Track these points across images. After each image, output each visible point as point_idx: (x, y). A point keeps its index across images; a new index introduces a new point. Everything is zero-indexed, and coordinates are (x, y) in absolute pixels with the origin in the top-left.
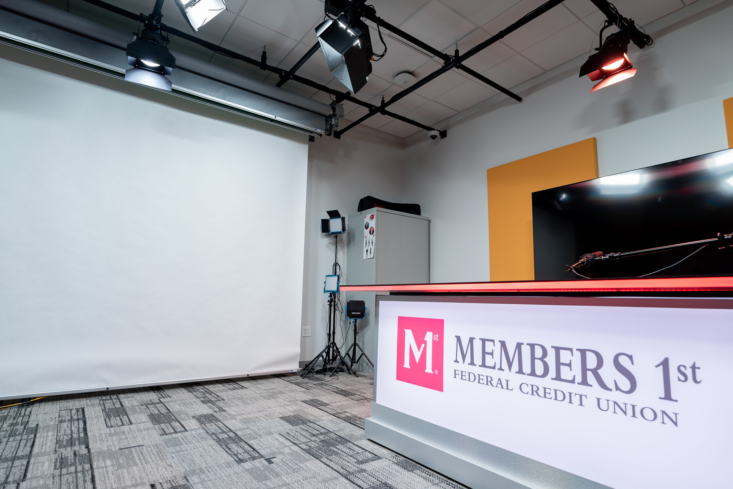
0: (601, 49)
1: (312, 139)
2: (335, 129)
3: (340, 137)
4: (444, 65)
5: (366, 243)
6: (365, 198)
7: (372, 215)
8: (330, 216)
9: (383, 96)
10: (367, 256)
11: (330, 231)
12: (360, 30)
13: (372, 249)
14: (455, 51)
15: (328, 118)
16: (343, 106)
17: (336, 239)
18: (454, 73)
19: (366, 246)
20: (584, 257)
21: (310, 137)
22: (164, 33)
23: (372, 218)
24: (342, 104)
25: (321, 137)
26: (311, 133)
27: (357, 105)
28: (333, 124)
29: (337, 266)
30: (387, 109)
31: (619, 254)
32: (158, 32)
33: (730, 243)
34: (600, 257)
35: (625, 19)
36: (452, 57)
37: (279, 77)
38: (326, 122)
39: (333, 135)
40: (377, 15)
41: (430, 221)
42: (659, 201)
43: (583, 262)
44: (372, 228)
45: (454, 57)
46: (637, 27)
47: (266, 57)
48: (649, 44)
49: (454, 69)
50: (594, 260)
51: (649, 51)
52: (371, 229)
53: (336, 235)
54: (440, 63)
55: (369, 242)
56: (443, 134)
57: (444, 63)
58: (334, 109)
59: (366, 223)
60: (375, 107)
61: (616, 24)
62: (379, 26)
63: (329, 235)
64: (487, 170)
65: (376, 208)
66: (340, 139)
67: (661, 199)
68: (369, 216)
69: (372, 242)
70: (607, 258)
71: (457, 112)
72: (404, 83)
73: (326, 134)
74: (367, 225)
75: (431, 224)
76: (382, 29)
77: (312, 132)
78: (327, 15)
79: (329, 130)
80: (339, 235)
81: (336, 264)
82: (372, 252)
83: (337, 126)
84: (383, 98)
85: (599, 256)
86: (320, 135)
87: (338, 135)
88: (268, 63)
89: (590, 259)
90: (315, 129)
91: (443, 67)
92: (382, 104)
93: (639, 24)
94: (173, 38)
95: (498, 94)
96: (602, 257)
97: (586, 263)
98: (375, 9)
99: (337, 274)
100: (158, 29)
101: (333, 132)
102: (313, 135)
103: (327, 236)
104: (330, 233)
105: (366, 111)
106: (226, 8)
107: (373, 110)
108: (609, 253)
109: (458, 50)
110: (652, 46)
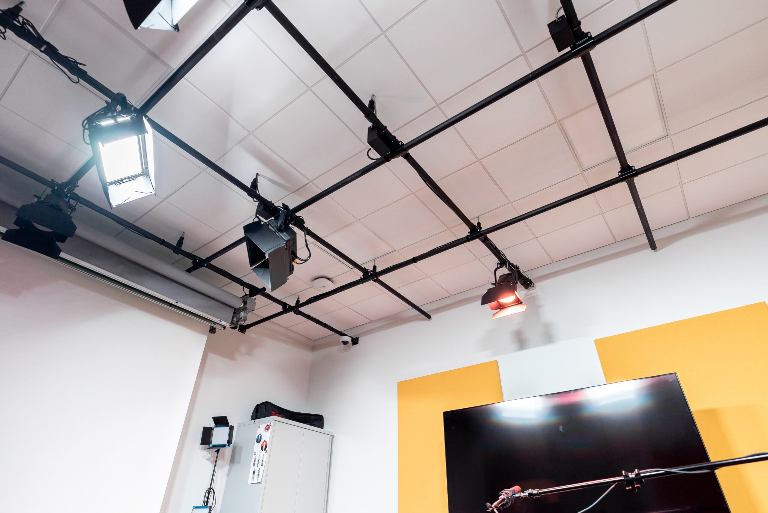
0: (497, 285)
1: (212, 330)
2: (242, 323)
3: (245, 331)
4: (362, 277)
5: (255, 462)
6: (262, 404)
7: (268, 425)
8: (215, 424)
9: (299, 296)
10: (253, 480)
11: (211, 443)
12: (289, 235)
13: (260, 469)
14: (373, 266)
15: (236, 311)
16: (256, 301)
17: (218, 454)
18: (371, 284)
19: (254, 466)
20: (503, 492)
21: (212, 328)
22: (72, 202)
23: (267, 429)
24: (255, 299)
25: (224, 330)
26: (213, 323)
27: (270, 302)
28: (242, 318)
29: (210, 493)
30: (301, 309)
31: (537, 490)
32: (66, 200)
33: (635, 483)
34: (520, 493)
35: (513, 265)
36: (370, 271)
37: (192, 263)
38: (234, 314)
39: (238, 328)
40: (305, 225)
41: (333, 437)
42: (560, 430)
43: (504, 499)
44: (265, 442)
45: (372, 271)
46: (522, 272)
47: (183, 243)
48: (532, 286)
49: (371, 282)
50: (514, 497)
51: (532, 291)
52: (263, 443)
53: (218, 448)
54: (359, 275)
55: (259, 460)
56: (355, 341)
57: (362, 276)
58: (245, 303)
59: (259, 436)
60: (289, 306)
61: (506, 267)
62: (306, 235)
63: (209, 448)
64: (398, 382)
65: (274, 417)
66: (245, 333)
67: (562, 428)
68: (263, 426)
69: (263, 461)
70: (526, 495)
71: (370, 321)
72: (321, 287)
73: (230, 327)
74: (259, 438)
75: (334, 440)
76: (309, 238)
77: (215, 323)
78: (257, 217)
79: (235, 323)
80: (221, 450)
81: (210, 490)
82: (261, 474)
83: (245, 320)
84: (299, 298)
85: (518, 493)
86: (224, 328)
87: (243, 329)
88: (183, 248)
89: (510, 495)
90: (219, 321)
91: (361, 278)
92: (296, 304)
93: (522, 269)
94: (80, 207)
95: (409, 309)
96: (522, 493)
97: (506, 501)
98: (304, 220)
99: (208, 505)
100: (67, 197)
101: (238, 325)
102: (215, 326)
103: (206, 450)
104: (211, 446)
105: (280, 308)
106: (155, 193)
107: (286, 309)
108: (528, 489)
109: (376, 266)
110: (534, 288)
